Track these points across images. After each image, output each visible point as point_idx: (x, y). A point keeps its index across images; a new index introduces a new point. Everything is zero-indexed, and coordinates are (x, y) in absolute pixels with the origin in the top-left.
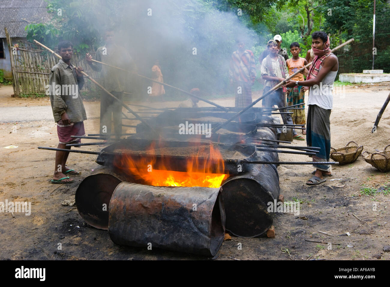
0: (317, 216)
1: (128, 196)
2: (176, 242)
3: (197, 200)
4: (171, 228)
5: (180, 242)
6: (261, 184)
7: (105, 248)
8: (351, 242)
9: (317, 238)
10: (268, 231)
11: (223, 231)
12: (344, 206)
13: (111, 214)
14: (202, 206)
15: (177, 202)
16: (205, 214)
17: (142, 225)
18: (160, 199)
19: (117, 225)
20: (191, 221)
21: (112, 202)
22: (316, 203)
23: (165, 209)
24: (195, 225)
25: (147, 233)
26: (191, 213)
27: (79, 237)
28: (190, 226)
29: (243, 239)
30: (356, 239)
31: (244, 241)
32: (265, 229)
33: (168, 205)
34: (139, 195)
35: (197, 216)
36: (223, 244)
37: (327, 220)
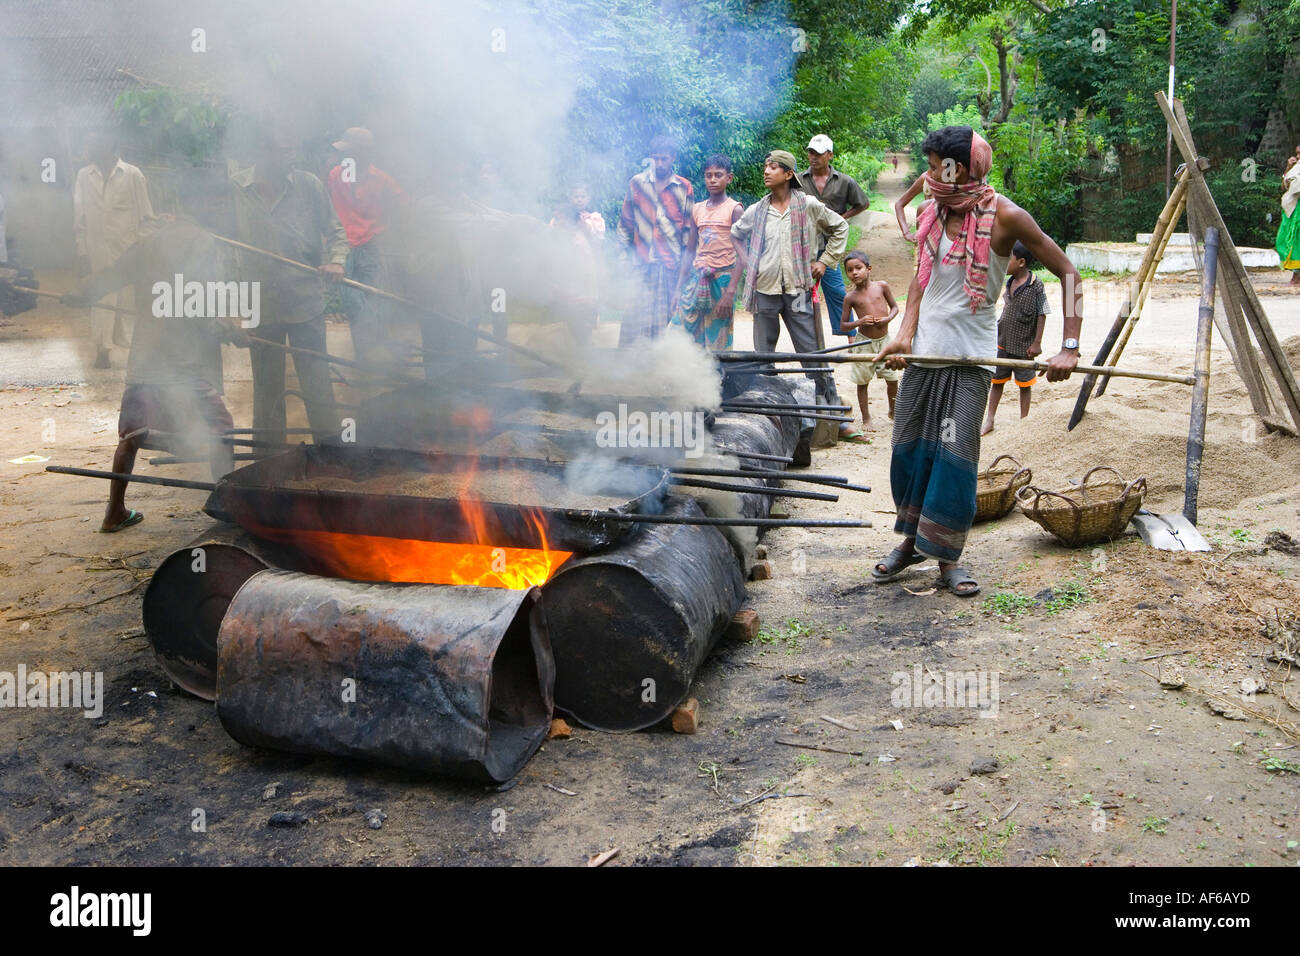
0: (835, 673)
1: (271, 612)
2: (396, 741)
3: (455, 625)
4: (384, 701)
5: (406, 743)
6: (653, 579)
7: (214, 755)
8: (896, 746)
9: (811, 735)
10: (675, 712)
11: (545, 712)
12: (922, 644)
13: (222, 659)
14: (468, 643)
15: (400, 630)
16: (473, 665)
17: (307, 693)
18: (356, 621)
19: (240, 691)
20: (435, 682)
21: (226, 627)
22: (847, 637)
23: (368, 650)
24: (447, 696)
25: (320, 716)
26: (438, 661)
27: (152, 722)
28: (432, 697)
29: (605, 736)
30: (913, 740)
31: (606, 740)
32: (667, 707)
33: (376, 638)
34: (300, 609)
35: (452, 669)
36: (542, 749)
37: (858, 683)
